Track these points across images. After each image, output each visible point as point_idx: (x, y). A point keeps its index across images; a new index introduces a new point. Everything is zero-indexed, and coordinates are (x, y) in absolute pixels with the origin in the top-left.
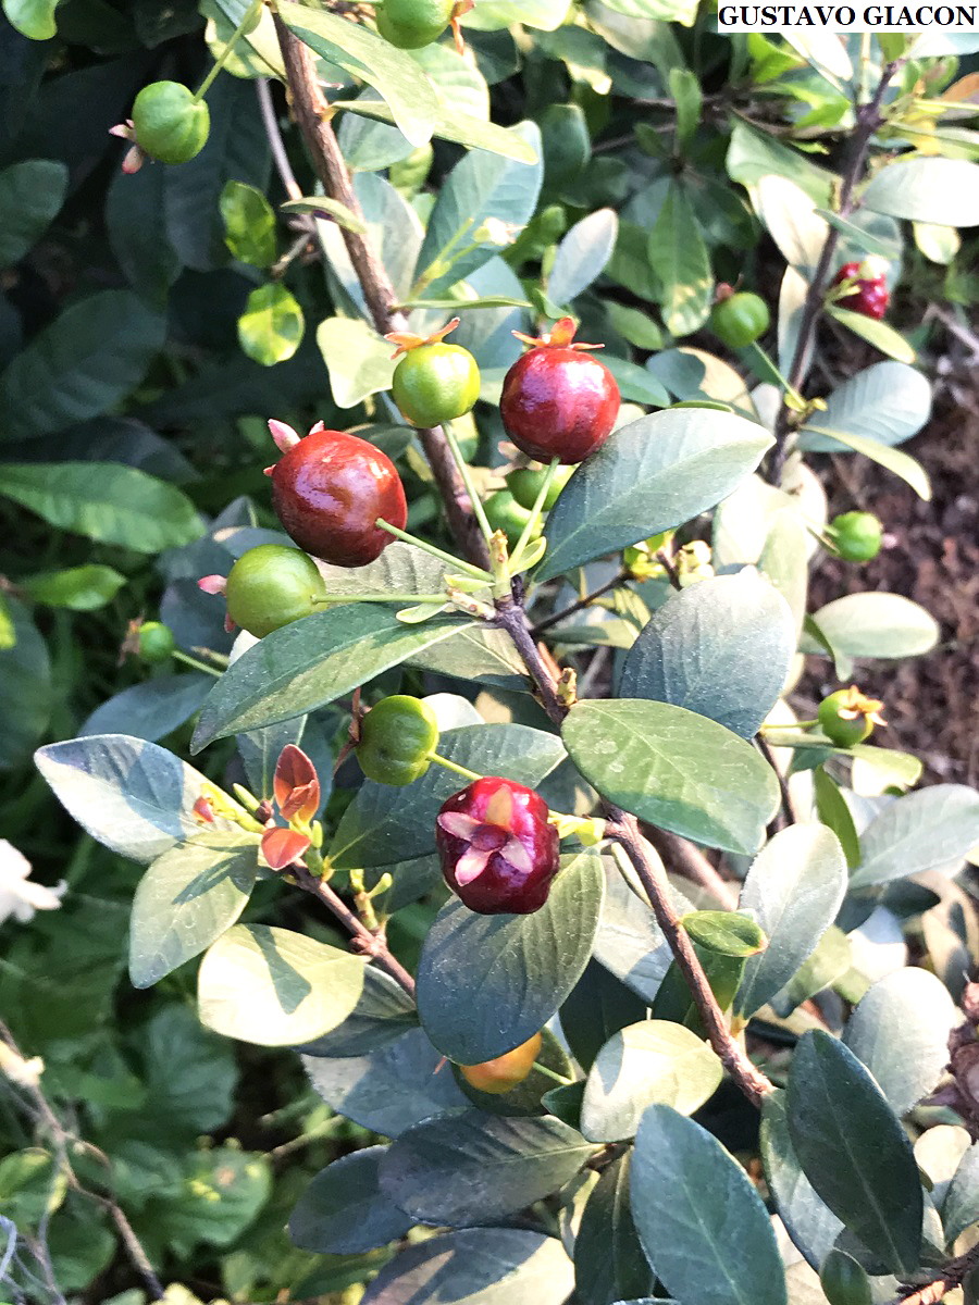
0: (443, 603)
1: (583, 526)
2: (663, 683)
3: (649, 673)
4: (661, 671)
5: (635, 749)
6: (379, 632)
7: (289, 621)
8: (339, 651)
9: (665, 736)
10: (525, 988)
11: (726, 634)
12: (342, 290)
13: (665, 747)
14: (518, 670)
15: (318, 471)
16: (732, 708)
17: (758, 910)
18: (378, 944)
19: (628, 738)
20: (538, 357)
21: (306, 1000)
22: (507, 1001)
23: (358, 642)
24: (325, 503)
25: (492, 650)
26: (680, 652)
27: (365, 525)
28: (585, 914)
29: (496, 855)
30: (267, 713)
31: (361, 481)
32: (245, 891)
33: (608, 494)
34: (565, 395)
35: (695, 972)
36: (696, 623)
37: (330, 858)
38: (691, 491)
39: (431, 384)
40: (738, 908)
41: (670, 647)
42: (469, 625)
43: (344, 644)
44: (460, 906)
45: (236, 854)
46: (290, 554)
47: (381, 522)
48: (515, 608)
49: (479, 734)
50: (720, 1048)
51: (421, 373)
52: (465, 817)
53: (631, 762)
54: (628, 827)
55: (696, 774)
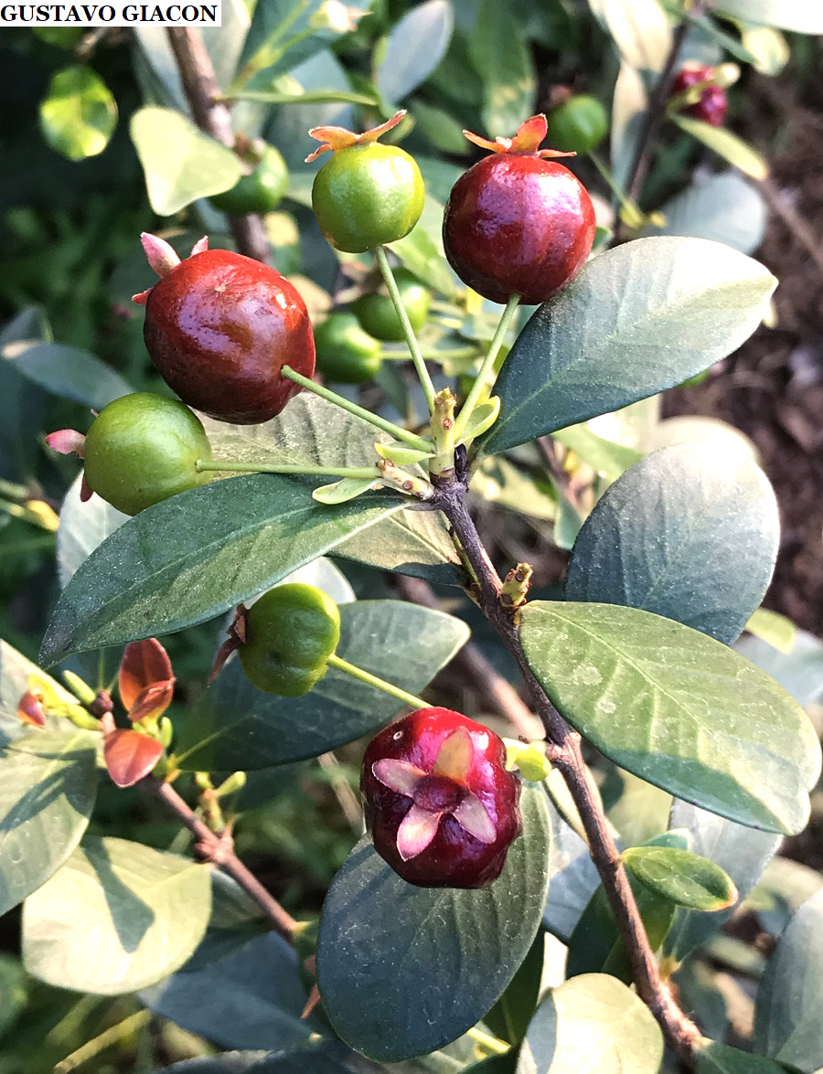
0: (372, 479)
1: (548, 384)
2: (620, 575)
3: (604, 562)
4: (619, 559)
5: (625, 678)
6: (288, 515)
7: (167, 495)
8: (237, 539)
9: (659, 660)
10: (458, 966)
11: (697, 515)
12: (154, 77)
13: (662, 676)
14: (448, 558)
15: (209, 303)
16: (706, 608)
17: (693, 830)
18: (223, 849)
19: (611, 664)
20: (500, 166)
21: (150, 933)
22: (435, 982)
23: (262, 527)
24: (218, 343)
25: (416, 532)
26: (642, 537)
27: (268, 373)
28: (529, 867)
29: (448, 818)
30: (145, 621)
31: (264, 318)
32: (82, 812)
33: (580, 344)
34: (537, 216)
35: (630, 914)
36: (660, 500)
37: (177, 757)
38: (685, 344)
39: (369, 196)
40: (669, 827)
41: (629, 530)
42: (401, 507)
43: (242, 530)
44: (371, 854)
45: (70, 763)
46: (169, 408)
47: (287, 370)
48: (458, 486)
49: (362, 614)
50: (647, 994)
51: (356, 181)
52: (406, 766)
53: (623, 699)
54: (571, 751)
55: (710, 717)
